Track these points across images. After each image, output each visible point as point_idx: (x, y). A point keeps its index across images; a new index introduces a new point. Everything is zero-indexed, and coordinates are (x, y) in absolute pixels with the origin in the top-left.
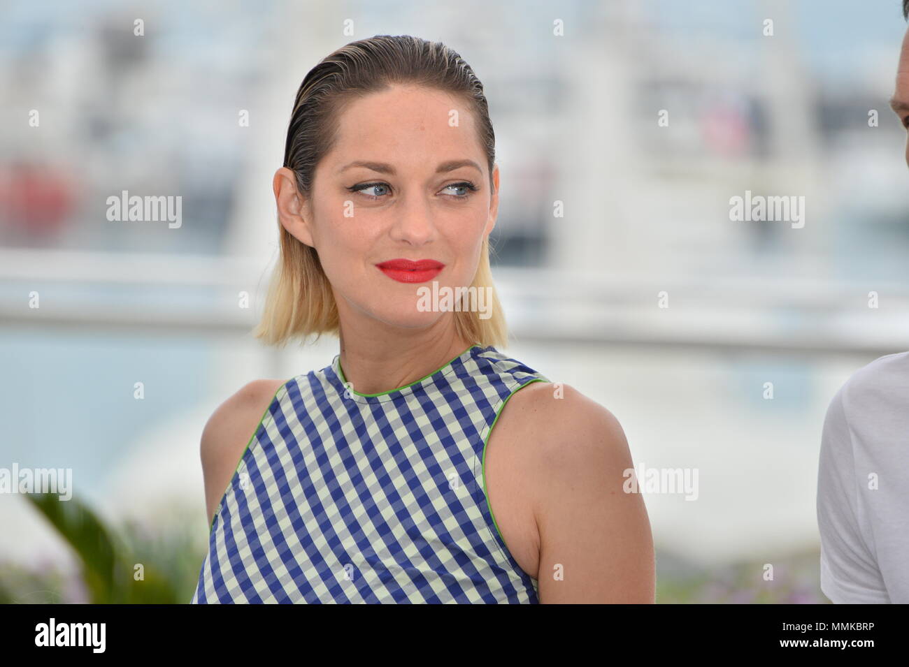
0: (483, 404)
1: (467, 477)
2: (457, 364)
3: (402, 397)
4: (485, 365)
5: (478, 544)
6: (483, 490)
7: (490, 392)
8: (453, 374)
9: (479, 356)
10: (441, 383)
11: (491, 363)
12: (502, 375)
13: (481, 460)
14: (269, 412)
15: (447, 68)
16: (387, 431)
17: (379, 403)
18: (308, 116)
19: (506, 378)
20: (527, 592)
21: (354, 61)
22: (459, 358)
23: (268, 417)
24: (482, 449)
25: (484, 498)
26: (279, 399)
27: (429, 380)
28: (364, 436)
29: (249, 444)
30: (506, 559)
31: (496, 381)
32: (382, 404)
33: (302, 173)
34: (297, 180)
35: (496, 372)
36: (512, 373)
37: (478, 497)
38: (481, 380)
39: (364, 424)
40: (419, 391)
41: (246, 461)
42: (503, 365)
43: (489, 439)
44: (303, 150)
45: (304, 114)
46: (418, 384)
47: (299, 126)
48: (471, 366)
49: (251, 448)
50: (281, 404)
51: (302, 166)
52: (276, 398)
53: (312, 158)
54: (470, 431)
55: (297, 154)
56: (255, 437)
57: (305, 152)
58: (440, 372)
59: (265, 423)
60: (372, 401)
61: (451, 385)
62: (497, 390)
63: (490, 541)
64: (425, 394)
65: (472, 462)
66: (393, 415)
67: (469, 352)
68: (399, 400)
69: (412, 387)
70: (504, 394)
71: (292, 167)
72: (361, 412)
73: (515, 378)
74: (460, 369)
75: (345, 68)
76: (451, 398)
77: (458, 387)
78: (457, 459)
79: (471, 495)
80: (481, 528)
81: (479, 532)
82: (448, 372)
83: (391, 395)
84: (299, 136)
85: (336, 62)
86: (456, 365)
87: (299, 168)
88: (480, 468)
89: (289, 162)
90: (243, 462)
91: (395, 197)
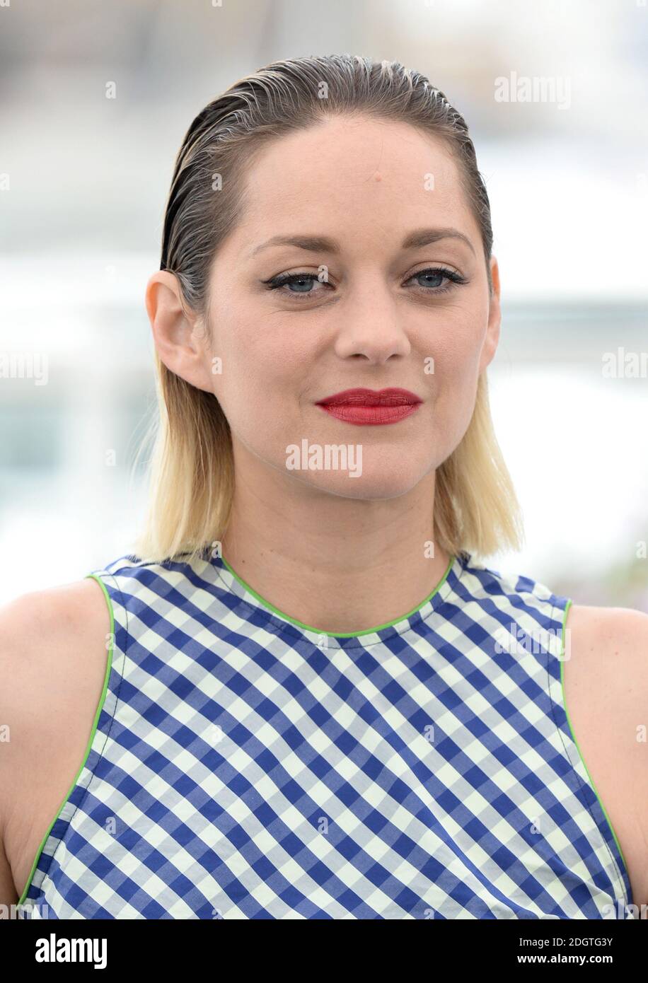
2: (453, 580)
3: (397, 635)
4: (490, 582)
5: (577, 837)
8: (454, 595)
13: (570, 737)
15: (411, 89)
17: (361, 647)
18: (196, 182)
21: (266, 89)
24: (564, 719)
25: (595, 798)
27: (428, 607)
33: (191, 273)
34: (183, 286)
40: (421, 626)
44: (190, 236)
45: (191, 180)
46: (415, 615)
47: (181, 202)
48: (470, 583)
51: (189, 262)
53: (207, 244)
54: (531, 688)
55: (180, 245)
57: (194, 237)
58: (438, 594)
59: (117, 666)
65: (557, 740)
66: (394, 666)
71: (174, 268)
74: (460, 588)
75: (252, 100)
78: (533, 737)
79: (575, 793)
81: (597, 852)
82: (448, 594)
83: (379, 633)
84: (181, 216)
85: (236, 94)
86: (453, 583)
87: (185, 266)
88: (574, 750)
89: (168, 263)
91: (339, 291)
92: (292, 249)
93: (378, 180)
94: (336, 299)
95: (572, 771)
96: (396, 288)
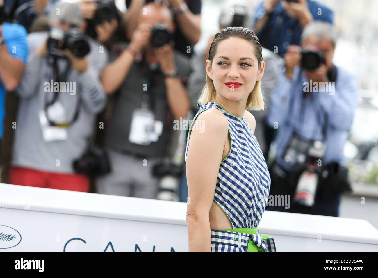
91: (230, 66)
92: (222, 59)
93: (236, 49)
94: (229, 67)
96: (239, 66)
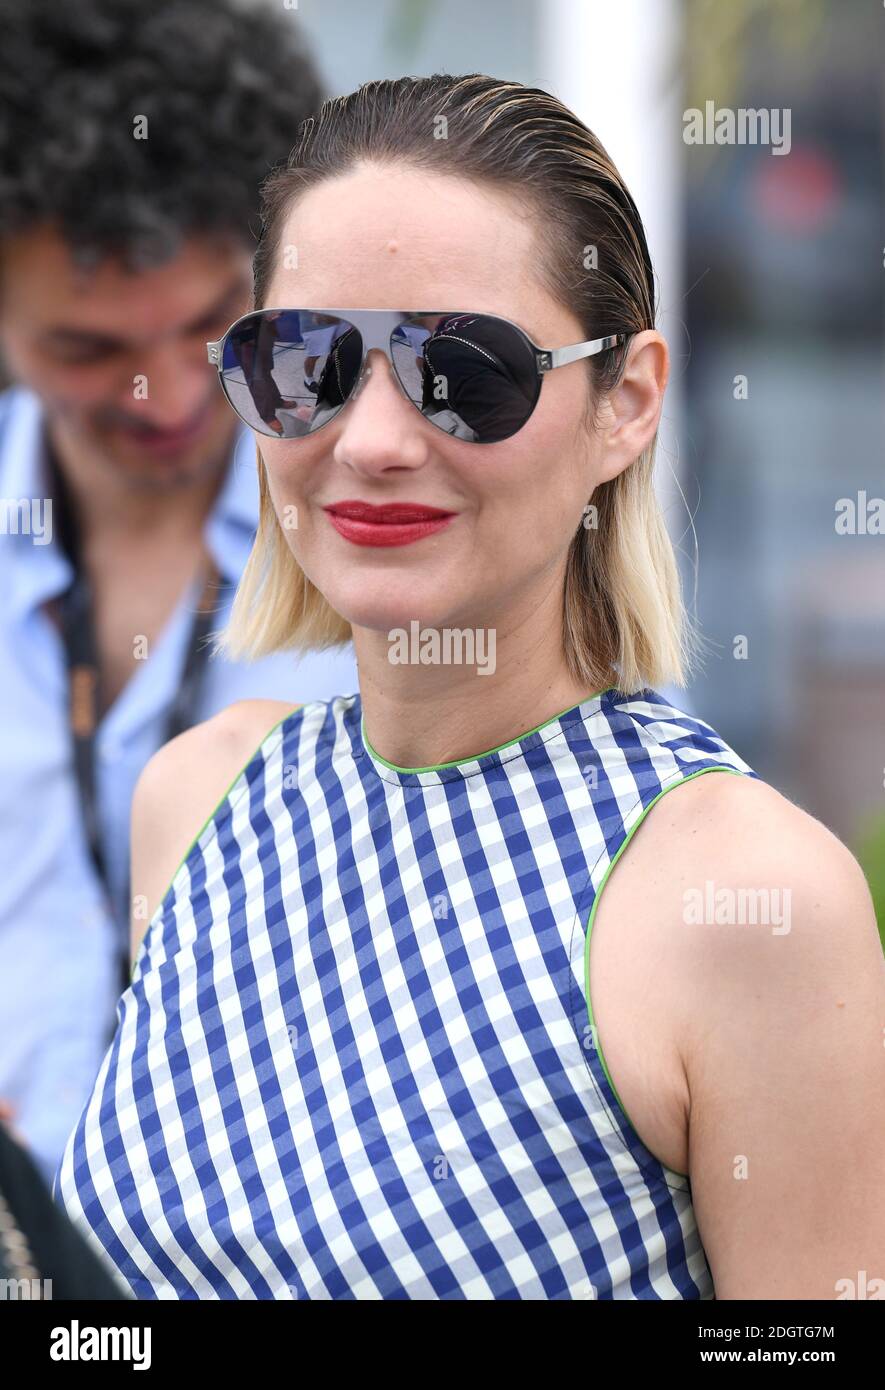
0: (606, 808)
1: (556, 960)
2: (572, 720)
3: (460, 778)
4: (624, 727)
5: (563, 1094)
6: (582, 990)
7: (624, 785)
8: (562, 739)
9: (617, 707)
10: (537, 758)
11: (637, 725)
12: (654, 751)
13: (585, 926)
14: (243, 778)
16: (425, 845)
17: (419, 787)
19: (660, 759)
20: (653, 1196)
22: (577, 709)
23: (240, 786)
24: (591, 904)
25: (584, 1005)
26: (265, 755)
27: (515, 749)
28: (386, 849)
29: (200, 836)
30: (618, 1128)
31: (640, 764)
32: (425, 790)
35: (644, 744)
36: (673, 750)
37: (574, 1003)
38: (612, 756)
39: (389, 824)
40: (493, 770)
41: (191, 868)
42: (660, 731)
43: (605, 885)
46: (492, 756)
48: (597, 727)
49: (202, 845)
50: (267, 765)
52: (260, 752)
54: (574, 863)
56: (212, 823)
58: (537, 735)
59: (233, 798)
60: (408, 782)
61: (554, 764)
62: (637, 783)
63: (588, 1092)
64: (504, 777)
65: (568, 927)
66: (439, 814)
67: (599, 698)
68: (454, 784)
69: (481, 762)
70: (649, 793)
72: (387, 801)
73: (678, 760)
74: (578, 730)
76: (550, 791)
77: (566, 769)
78: (542, 921)
79: (560, 997)
80: (572, 1065)
81: (569, 1072)
82: (553, 737)
83: (440, 774)
86: (568, 724)
88: (581, 944)
90: (185, 869)
93: (393, 251)
95: (567, 968)
